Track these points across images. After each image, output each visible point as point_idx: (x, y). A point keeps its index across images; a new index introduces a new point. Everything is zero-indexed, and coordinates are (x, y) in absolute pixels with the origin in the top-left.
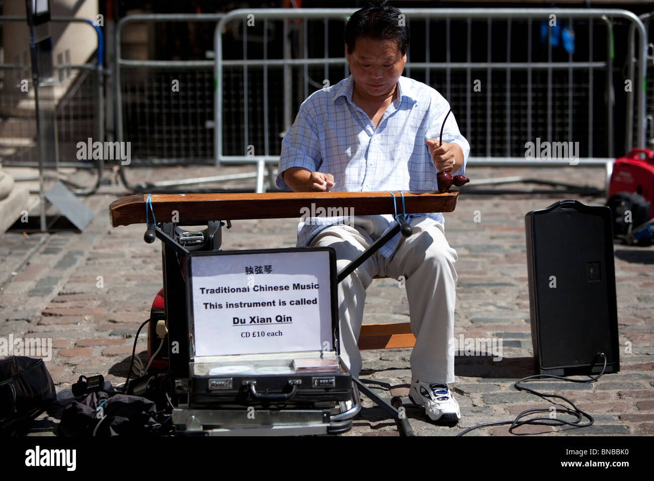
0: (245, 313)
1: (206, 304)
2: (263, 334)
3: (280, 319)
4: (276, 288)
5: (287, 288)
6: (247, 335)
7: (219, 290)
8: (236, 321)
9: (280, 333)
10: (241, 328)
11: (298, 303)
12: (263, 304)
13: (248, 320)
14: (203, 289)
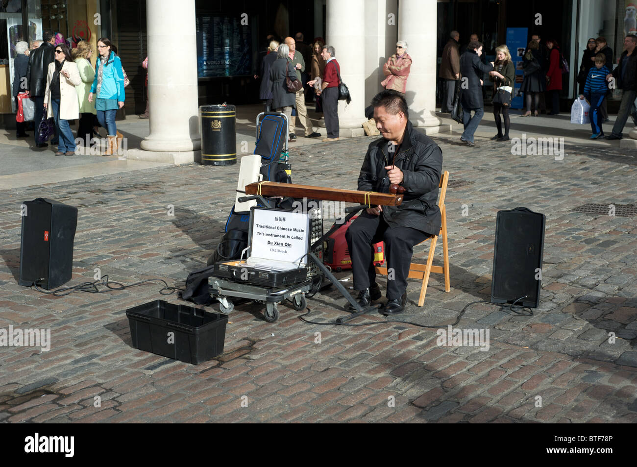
0: (273, 239)
1: (258, 232)
2: (279, 251)
3: (287, 245)
4: (286, 229)
5: (291, 230)
6: (273, 250)
7: (263, 227)
8: (269, 243)
9: (286, 252)
10: (271, 246)
11: (295, 238)
12: (280, 236)
13: (274, 243)
14: (257, 225)
